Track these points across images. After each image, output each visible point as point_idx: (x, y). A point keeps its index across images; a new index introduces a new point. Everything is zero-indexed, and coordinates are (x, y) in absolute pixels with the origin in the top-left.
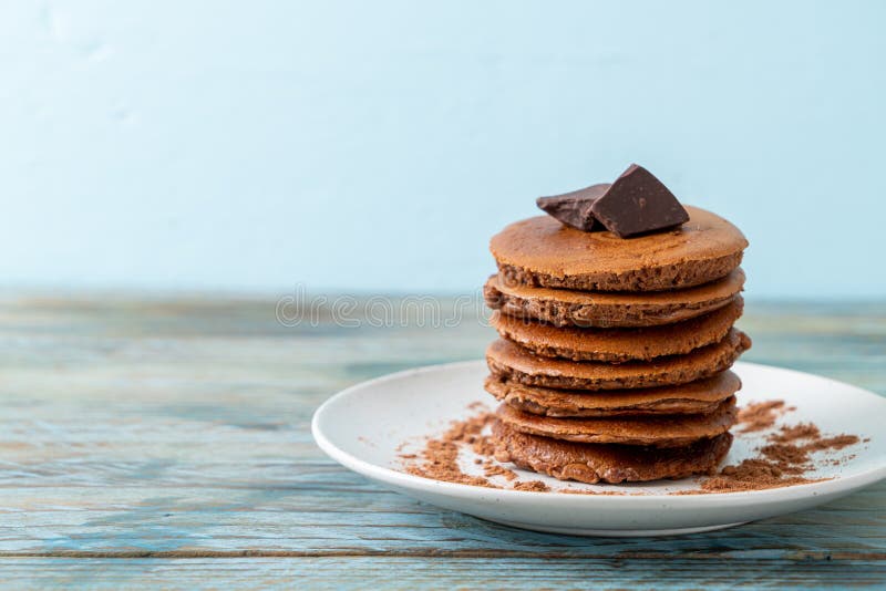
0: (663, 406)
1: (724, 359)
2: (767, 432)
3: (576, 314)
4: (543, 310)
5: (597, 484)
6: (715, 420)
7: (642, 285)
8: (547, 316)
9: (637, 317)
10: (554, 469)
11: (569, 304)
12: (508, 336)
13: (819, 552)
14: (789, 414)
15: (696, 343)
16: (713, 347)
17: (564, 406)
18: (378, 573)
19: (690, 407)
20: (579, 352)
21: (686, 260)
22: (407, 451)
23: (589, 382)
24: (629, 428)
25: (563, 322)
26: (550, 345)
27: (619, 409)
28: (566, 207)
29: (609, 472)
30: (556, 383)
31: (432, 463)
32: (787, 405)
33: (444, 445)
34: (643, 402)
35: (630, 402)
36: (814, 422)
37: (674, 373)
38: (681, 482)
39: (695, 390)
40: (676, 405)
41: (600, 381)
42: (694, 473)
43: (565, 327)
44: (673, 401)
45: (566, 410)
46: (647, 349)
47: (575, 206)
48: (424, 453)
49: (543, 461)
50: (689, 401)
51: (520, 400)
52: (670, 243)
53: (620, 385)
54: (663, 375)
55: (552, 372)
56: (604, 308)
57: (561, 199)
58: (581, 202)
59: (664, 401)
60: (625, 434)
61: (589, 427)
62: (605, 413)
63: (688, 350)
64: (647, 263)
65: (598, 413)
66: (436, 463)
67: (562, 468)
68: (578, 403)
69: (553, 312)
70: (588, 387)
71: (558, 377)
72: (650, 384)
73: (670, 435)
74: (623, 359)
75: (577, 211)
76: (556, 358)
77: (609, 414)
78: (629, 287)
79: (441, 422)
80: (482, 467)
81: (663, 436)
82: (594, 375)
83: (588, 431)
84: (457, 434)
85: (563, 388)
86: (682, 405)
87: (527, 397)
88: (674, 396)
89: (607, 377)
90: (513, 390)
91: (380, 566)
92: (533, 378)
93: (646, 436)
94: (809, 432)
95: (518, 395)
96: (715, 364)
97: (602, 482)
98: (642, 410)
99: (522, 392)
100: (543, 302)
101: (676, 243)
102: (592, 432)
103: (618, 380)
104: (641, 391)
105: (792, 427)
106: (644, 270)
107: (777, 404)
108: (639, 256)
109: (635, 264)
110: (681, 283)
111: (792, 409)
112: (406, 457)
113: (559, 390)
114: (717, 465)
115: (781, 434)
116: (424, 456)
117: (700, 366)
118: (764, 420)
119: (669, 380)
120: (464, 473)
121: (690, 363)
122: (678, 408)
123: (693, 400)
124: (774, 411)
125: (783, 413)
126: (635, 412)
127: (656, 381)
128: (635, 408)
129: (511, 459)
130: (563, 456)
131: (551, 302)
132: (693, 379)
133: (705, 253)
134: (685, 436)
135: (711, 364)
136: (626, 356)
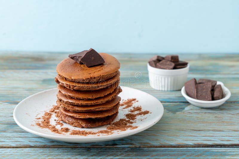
0: (97, 109)
1: (113, 96)
2: (130, 108)
3: (75, 88)
4: (67, 86)
5: (82, 128)
8: (68, 88)
9: (90, 89)
10: (72, 124)
11: (73, 86)
12: (60, 91)
13: (138, 145)
14: (137, 102)
15: (105, 94)
16: (110, 94)
17: (73, 109)
18: (30, 153)
19: (104, 109)
21: (101, 75)
22: (38, 117)
23: (79, 104)
24: (89, 115)
25: (72, 90)
26: (69, 95)
27: (86, 110)
28: (75, 58)
29: (84, 125)
30: (71, 104)
31: (43, 121)
32: (136, 100)
33: (48, 114)
34: (92, 108)
35: (89, 109)
36: (141, 106)
37: (100, 102)
38: (102, 127)
40: (101, 109)
42: (106, 124)
43: (73, 91)
44: (100, 108)
45: (74, 110)
46: (92, 96)
47: (77, 58)
48: (43, 117)
49: (69, 122)
51: (63, 107)
52: (99, 70)
53: (87, 105)
55: (70, 101)
57: (74, 56)
58: (79, 57)
59: (98, 108)
60: (88, 116)
62: (83, 111)
63: (103, 96)
64: (92, 76)
65: (82, 111)
66: (45, 121)
67: (73, 124)
68: (77, 109)
69: (70, 87)
70: (79, 105)
71: (72, 102)
73: (99, 116)
74: (87, 99)
75: (78, 59)
76: (71, 98)
77: (84, 111)
79: (50, 106)
80: (55, 122)
81: (97, 117)
82: (80, 102)
84: (53, 110)
85: (73, 105)
86: (102, 109)
87: (65, 107)
88: (100, 107)
89: (83, 103)
90: (62, 104)
91: (31, 151)
92: (66, 102)
93: (93, 117)
94: (139, 109)
95: (63, 106)
97: (83, 127)
99: (64, 105)
100: (67, 84)
104: (92, 106)
105: (136, 107)
106: (91, 78)
107: (134, 100)
108: (90, 74)
109: (89, 76)
111: (137, 101)
112: (37, 119)
113: (72, 105)
114: (112, 121)
115: (133, 109)
116: (42, 118)
117: (106, 99)
118: (130, 105)
120: (50, 124)
121: (104, 99)
124: (133, 102)
125: (135, 102)
126: (90, 111)
128: (90, 110)
129: (62, 120)
130: (74, 121)
131: (69, 85)
133: (107, 73)
135: (110, 98)
136: (87, 98)
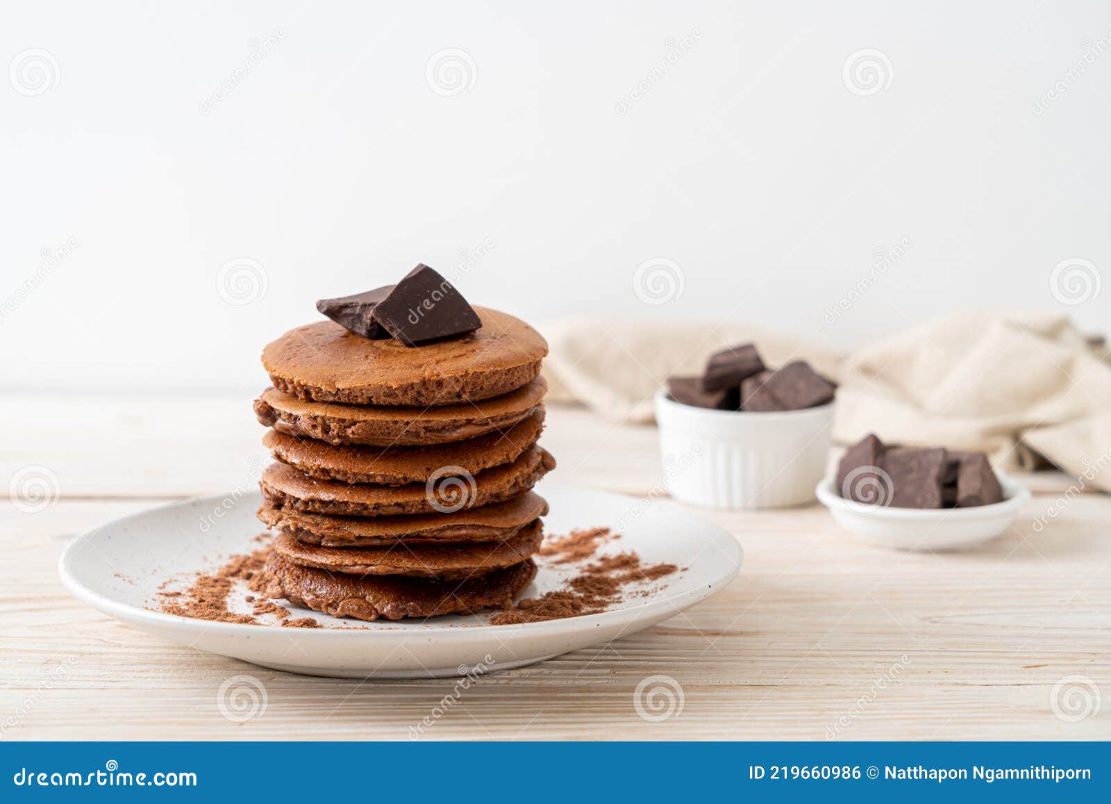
0: (449, 533)
1: (520, 480)
3: (349, 431)
4: (314, 426)
5: (375, 620)
6: (512, 548)
7: (422, 399)
8: (319, 433)
9: (417, 434)
10: (330, 604)
11: (343, 420)
12: (279, 456)
15: (485, 462)
16: (506, 468)
17: (339, 534)
19: (480, 534)
20: (354, 474)
22: (172, 588)
23: (365, 506)
24: (411, 557)
25: (337, 440)
26: (324, 465)
27: (400, 536)
29: (389, 606)
30: (331, 508)
34: (426, 528)
35: (410, 530)
39: (487, 516)
41: (377, 506)
42: (486, 608)
43: (339, 445)
44: (460, 527)
45: (342, 539)
46: (428, 469)
49: (318, 596)
50: (479, 527)
51: (293, 528)
52: (456, 352)
53: (400, 509)
55: (326, 495)
56: (380, 425)
57: (342, 302)
59: (450, 528)
60: (406, 564)
61: (366, 557)
62: (385, 541)
63: (475, 471)
64: (427, 374)
65: (377, 541)
66: (202, 602)
67: (338, 603)
68: (355, 530)
69: (326, 429)
70: (365, 513)
71: (332, 502)
73: (455, 565)
74: (402, 481)
76: (332, 480)
77: (388, 542)
78: (408, 402)
80: (253, 605)
81: (449, 566)
82: (371, 499)
83: (365, 561)
85: (339, 513)
86: (471, 531)
87: (300, 524)
88: (458, 521)
89: (385, 501)
90: (285, 516)
92: (306, 502)
93: (429, 566)
95: (291, 521)
96: (508, 486)
97: (381, 617)
98: (426, 537)
99: (295, 518)
100: (315, 418)
101: (462, 353)
102: (368, 562)
103: (398, 504)
104: (423, 516)
108: (420, 366)
109: (414, 376)
110: (466, 397)
112: (167, 594)
113: (333, 516)
114: (513, 596)
117: (491, 487)
120: (230, 611)
121: (479, 485)
122: (465, 535)
123: (483, 526)
126: (417, 539)
128: (418, 535)
129: (283, 596)
130: (339, 589)
131: (323, 417)
132: (484, 502)
133: (493, 364)
134: (474, 566)
135: (503, 485)
136: (405, 479)
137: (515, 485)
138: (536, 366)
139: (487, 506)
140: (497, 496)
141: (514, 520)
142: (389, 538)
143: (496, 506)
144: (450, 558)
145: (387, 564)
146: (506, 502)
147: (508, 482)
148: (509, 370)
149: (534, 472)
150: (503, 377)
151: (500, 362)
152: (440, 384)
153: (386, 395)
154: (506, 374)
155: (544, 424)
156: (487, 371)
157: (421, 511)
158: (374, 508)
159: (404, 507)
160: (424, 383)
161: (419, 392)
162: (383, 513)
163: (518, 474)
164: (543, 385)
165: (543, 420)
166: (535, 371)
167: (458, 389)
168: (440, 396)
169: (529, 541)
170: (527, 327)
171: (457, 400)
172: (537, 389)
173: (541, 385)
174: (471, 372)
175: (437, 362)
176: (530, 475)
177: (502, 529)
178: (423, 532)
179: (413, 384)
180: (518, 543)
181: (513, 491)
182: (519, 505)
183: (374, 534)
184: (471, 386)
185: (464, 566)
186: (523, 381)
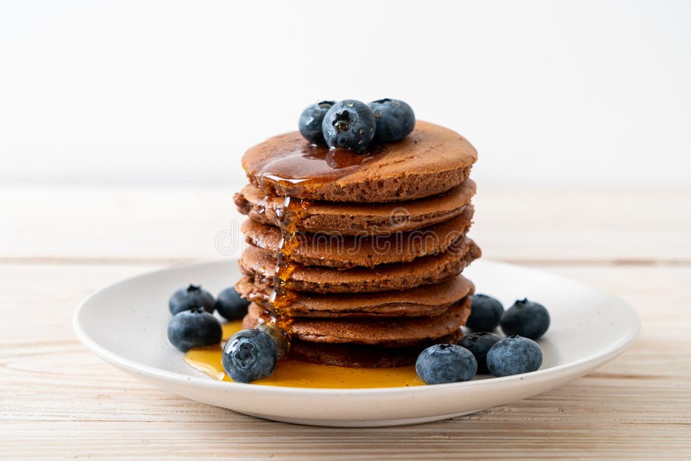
6: (441, 323)
7: (366, 197)
20: (309, 258)
39: (419, 295)
41: (327, 285)
50: (412, 304)
54: (386, 281)
56: (330, 218)
61: (317, 328)
72: (374, 289)
78: (355, 199)
83: (316, 332)
96: (438, 272)
98: (367, 312)
101: (403, 158)
102: (319, 333)
103: (343, 284)
110: (403, 196)
119: (391, 286)
122: (401, 311)
123: (416, 304)
127: (378, 286)
132: (417, 285)
134: (407, 337)
137: (445, 270)
138: (465, 171)
139: (421, 287)
140: (429, 279)
141: (443, 299)
142: (336, 311)
143: (429, 287)
144: (385, 330)
145: (334, 335)
146: (438, 284)
147: (439, 268)
148: (441, 173)
149: (461, 260)
150: (436, 179)
151: (432, 167)
152: (381, 184)
153: (336, 193)
154: (439, 177)
155: (472, 221)
156: (421, 174)
157: (364, 291)
158: (325, 287)
159: (349, 287)
160: (368, 183)
161: (363, 191)
162: (332, 291)
163: (447, 262)
164: (473, 187)
165: (471, 217)
166: (465, 176)
167: (396, 189)
168: (382, 195)
169: (457, 316)
170: (461, 139)
171: (395, 198)
172: (467, 191)
173: (471, 188)
174: (407, 174)
175: (380, 167)
176: (458, 263)
177: (433, 306)
178: (364, 308)
179: (358, 184)
180: (447, 318)
181: (442, 276)
182: (449, 286)
183: (324, 308)
184: (407, 186)
185: (398, 338)
186: (454, 183)
